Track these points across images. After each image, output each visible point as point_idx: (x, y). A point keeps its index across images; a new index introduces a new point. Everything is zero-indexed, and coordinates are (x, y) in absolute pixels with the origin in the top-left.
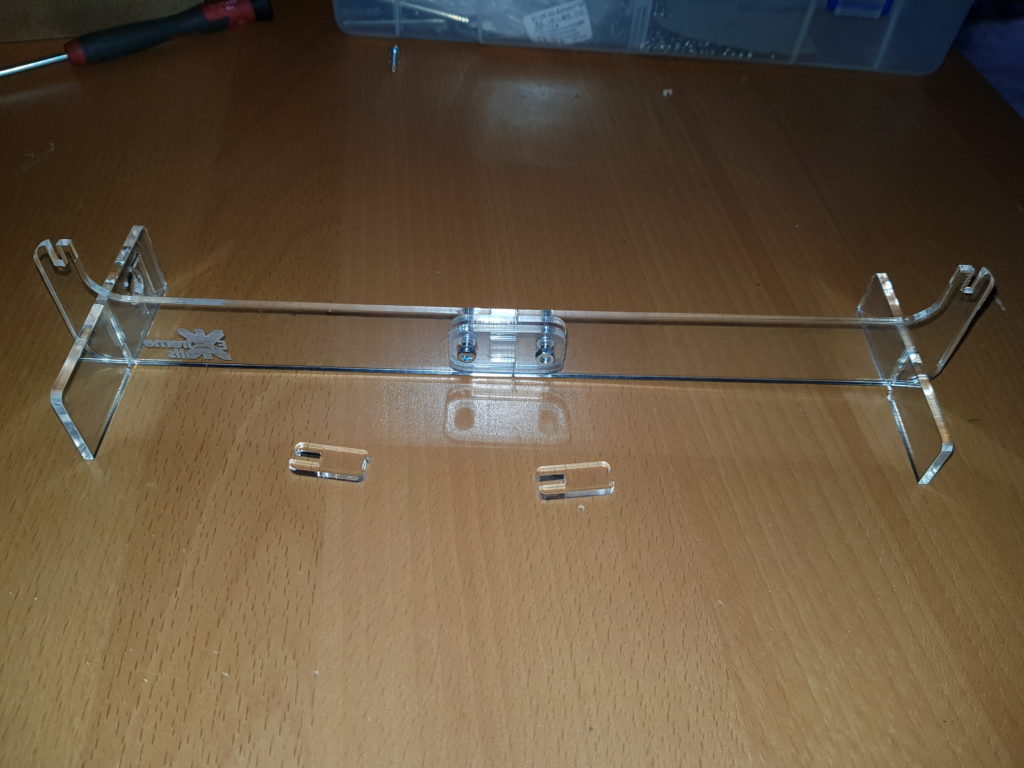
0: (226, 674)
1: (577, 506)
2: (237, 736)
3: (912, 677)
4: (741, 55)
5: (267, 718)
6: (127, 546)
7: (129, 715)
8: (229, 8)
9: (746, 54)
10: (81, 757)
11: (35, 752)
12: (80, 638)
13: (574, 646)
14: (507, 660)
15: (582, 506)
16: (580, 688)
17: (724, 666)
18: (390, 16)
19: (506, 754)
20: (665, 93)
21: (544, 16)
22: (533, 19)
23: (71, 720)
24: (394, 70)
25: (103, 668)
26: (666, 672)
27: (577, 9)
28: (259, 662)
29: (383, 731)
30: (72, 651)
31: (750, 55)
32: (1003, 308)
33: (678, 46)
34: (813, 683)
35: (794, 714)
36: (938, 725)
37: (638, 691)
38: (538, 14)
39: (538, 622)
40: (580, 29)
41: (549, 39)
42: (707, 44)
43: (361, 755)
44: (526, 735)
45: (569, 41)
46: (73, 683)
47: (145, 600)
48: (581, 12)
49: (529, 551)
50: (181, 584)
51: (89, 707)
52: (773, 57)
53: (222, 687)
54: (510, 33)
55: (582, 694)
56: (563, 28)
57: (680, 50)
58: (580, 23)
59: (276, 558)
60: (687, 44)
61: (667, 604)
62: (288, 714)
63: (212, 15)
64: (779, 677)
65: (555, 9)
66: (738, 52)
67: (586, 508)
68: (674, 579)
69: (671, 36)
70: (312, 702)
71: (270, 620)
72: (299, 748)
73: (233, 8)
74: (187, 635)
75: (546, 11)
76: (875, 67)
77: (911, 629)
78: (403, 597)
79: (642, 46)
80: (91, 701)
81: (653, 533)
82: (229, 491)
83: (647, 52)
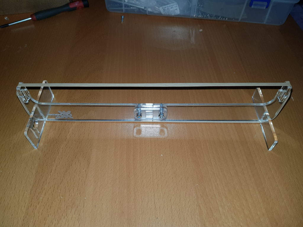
0: (62, 197)
1: (160, 155)
2: (63, 214)
3: (249, 209)
4: (224, 19)
5: (71, 210)
6: (39, 161)
7: (36, 207)
8: (76, 4)
9: (225, 19)
10: (23, 217)
11: (12, 215)
12: (25, 186)
13: (155, 195)
14: (136, 198)
15: (162, 155)
16: (155, 207)
17: (196, 203)
18: (122, 7)
19: (133, 224)
20: (200, 30)
21: (165, 7)
22: (162, 8)
23: (21, 207)
24: (122, 23)
25: (30, 194)
26: (180, 204)
27: (175, 5)
28: (71, 195)
29: (101, 215)
30: (23, 189)
31: (227, 19)
32: (293, 100)
33: (205, 16)
34: (220, 209)
35: (214, 218)
36: (255, 223)
37: (171, 208)
38: (164, 7)
39: (146, 187)
40: (176, 11)
41: (167, 14)
42: (214, 15)
43: (95, 222)
44: (139, 219)
45: (173, 14)
46: (23, 198)
47: (42, 176)
48: (176, 6)
49: (146, 167)
50: (52, 171)
51: (26, 204)
52: (234, 19)
53: (60, 201)
54: (156, 12)
55: (156, 208)
56: (171, 11)
57: (206, 17)
58: (176, 9)
59: (77, 166)
60: (208, 15)
61: (182, 184)
62: (77, 209)
63: (72, 6)
64: (211, 207)
65: (169, 5)
66: (223, 18)
67: (163, 156)
68: (185, 177)
69: (203, 13)
70: (84, 206)
71: (74, 183)
72: (79, 218)
73: (77, 4)
74: (53, 186)
75: (166, 6)
76: (265, 23)
77: (251, 195)
78: (110, 179)
79: (194, 16)
80: (27, 202)
81: (181, 164)
82: (66, 147)
83: (196, 18)
